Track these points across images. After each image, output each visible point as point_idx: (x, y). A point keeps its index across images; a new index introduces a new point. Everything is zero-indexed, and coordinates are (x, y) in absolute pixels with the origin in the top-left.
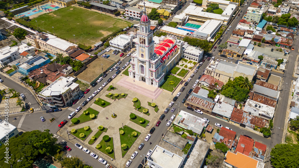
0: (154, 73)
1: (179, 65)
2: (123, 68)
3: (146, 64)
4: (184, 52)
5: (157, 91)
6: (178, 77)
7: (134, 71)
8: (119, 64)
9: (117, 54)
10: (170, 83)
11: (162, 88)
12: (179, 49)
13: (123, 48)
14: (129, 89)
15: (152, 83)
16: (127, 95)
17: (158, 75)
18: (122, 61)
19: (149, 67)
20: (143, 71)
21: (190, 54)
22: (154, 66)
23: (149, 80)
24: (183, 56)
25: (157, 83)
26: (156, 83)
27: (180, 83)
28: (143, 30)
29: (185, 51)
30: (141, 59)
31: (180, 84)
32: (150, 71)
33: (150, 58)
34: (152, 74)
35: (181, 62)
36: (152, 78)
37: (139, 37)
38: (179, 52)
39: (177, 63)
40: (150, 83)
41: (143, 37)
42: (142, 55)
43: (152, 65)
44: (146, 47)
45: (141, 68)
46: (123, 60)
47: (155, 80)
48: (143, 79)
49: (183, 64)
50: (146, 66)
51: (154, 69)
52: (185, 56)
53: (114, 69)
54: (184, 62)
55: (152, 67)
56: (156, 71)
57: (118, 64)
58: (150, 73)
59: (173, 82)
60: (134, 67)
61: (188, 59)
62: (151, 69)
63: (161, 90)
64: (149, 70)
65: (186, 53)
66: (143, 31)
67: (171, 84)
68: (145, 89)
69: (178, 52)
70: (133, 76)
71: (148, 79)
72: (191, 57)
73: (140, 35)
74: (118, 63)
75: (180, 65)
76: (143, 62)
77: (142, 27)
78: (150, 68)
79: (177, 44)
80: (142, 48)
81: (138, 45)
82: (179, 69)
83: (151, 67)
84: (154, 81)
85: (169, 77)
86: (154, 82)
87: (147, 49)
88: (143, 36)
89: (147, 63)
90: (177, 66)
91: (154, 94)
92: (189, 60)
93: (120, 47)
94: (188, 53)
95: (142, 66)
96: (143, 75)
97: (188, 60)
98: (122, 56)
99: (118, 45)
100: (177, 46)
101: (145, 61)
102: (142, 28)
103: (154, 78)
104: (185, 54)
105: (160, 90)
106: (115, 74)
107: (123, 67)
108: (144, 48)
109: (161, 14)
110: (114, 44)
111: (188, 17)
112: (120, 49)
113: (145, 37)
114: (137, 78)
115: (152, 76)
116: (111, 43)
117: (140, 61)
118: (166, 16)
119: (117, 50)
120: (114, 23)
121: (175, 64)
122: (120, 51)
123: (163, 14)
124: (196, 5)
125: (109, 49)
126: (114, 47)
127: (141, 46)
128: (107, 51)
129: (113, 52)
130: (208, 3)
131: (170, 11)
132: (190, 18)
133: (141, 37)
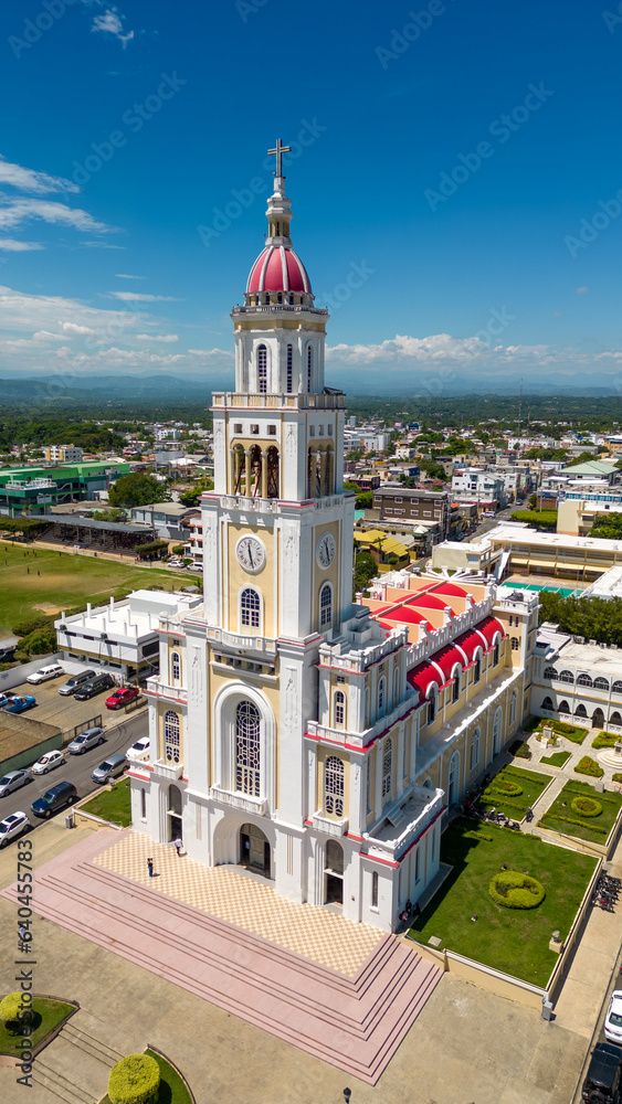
0: (353, 774)
1: (536, 759)
2: (99, 774)
3: (275, 685)
4: (550, 674)
5: (385, 977)
6: (551, 838)
8: (86, 750)
9: (92, 695)
10: (503, 889)
11: (434, 941)
12: (515, 643)
13: (132, 656)
14: (99, 951)
15: (334, 890)
17: (387, 806)
18: (112, 732)
19: (309, 712)
20: (254, 763)
21: (601, 684)
22: (353, 695)
23: (306, 852)
24: (548, 703)
25: (386, 887)
26: (368, 877)
27: (593, 896)
28: (262, 370)
29: (559, 666)
30: (235, 634)
32: (312, 756)
34: (335, 784)
35: (539, 739)
36: (331, 826)
37: (232, 434)
38: (518, 669)
39: (516, 746)
40: (317, 887)
41: (263, 433)
42: (250, 600)
43: (340, 687)
44: (288, 511)
45: (232, 728)
46: (121, 728)
47: (363, 852)
48: (252, 851)
49: (559, 750)
50: (281, 705)
51: (353, 731)
52: (560, 699)
53: (30, 780)
54: (565, 744)
55: (340, 716)
56: (369, 744)
57: (76, 747)
58: (317, 770)
59: (526, 885)
60: (172, 735)
61: (587, 724)
62: (327, 727)
63: (429, 960)
64: (306, 747)
65: (566, 677)
66: (263, 386)
67: (517, 896)
68: (267, 950)
69: (508, 665)
70: (166, 824)
71: (297, 842)
72: (605, 709)
73: (233, 421)
74: (79, 740)
75: (544, 760)
76: (254, 666)
77: (256, 343)
78: (317, 717)
79: (496, 608)
80: (249, 534)
81: (220, 512)
82: (541, 783)
83: (325, 717)
84: (356, 857)
85: (474, 843)
86: (351, 877)
87: (290, 528)
88: (264, 424)
89: (292, 671)
90: (518, 763)
91: (357, 1009)
92: (595, 733)
93: (116, 652)
94: (584, 680)
95: (246, 714)
96: (250, 803)
97: (584, 732)
98: (121, 704)
99: (104, 636)
100: (503, 623)
101: (271, 649)
102: (254, 355)
103: (355, 830)
104: (557, 685)
105: (411, 963)
106: (19, 815)
107: (105, 767)
108: (270, 530)
109: (366, 543)
110: (86, 637)
111: (505, 556)
112: (116, 665)
113: (277, 422)
114: (199, 836)
115: (334, 807)
116: (63, 628)
117: (230, 662)
118: (392, 555)
119: (99, 671)
120: (125, 581)
121: (498, 750)
122: (118, 675)
123: (377, 545)
124: (528, 527)
125: (46, 669)
126: (83, 657)
127: (243, 520)
128: (35, 677)
129: (70, 683)
130: (585, 518)
131: (410, 541)
132: (514, 561)
133: (246, 433)
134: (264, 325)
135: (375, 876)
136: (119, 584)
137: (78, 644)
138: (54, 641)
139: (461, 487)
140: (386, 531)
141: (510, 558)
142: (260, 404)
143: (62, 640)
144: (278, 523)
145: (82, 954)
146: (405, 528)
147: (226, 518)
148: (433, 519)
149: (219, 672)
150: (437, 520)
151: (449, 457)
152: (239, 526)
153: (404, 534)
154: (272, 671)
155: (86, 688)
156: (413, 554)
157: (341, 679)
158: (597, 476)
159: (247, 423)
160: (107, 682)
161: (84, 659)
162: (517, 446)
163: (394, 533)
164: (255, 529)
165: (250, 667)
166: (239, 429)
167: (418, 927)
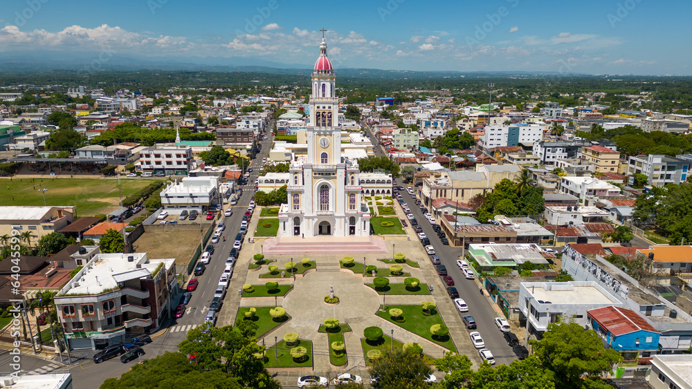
3: (335, 178)
5: (375, 241)
7: (296, 212)
8: (223, 230)
11: (379, 234)
13: (206, 201)
15: (352, 231)
20: (327, 202)
23: (345, 222)
25: (368, 224)
26: (363, 223)
28: (324, 90)
32: (346, 195)
34: (353, 201)
36: (353, 212)
37: (316, 109)
40: (347, 232)
41: (326, 108)
42: (324, 156)
43: (353, 175)
44: (337, 129)
45: (320, 194)
47: (362, 216)
48: (324, 229)
50: (336, 183)
51: (358, 185)
55: (352, 183)
57: (220, 228)
58: (348, 198)
60: (296, 201)
62: (350, 186)
63: (380, 238)
64: (345, 193)
66: (324, 95)
70: (294, 231)
71: (342, 219)
73: (316, 105)
74: (220, 226)
76: (328, 174)
77: (322, 83)
78: (346, 185)
80: (323, 137)
83: (348, 184)
84: (360, 218)
86: (358, 225)
87: (337, 135)
88: (327, 106)
89: (341, 173)
93: (197, 201)
95: (325, 188)
96: (326, 215)
101: (334, 168)
102: (321, 86)
103: (359, 212)
108: (331, 135)
110: (179, 197)
112: (198, 206)
113: (332, 105)
115: (352, 207)
117: (319, 174)
119: (188, 210)
122: (198, 210)
127: (322, 133)
133: (321, 108)
134: (325, 79)
135: (365, 222)
137: (173, 201)
142: (324, 100)
143: (164, 201)
144: (333, 133)
147: (316, 133)
149: (315, 178)
152: (320, 135)
154: (334, 174)
157: (353, 173)
159: (321, 106)
164: (325, 135)
166: (318, 107)
167: (374, 234)
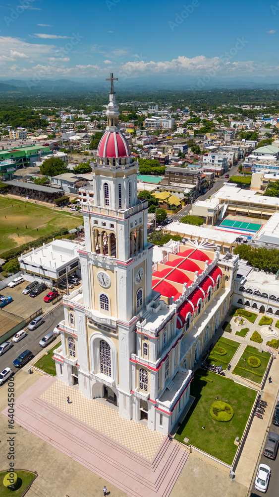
0: (152, 378)
1: (234, 332)
2: (42, 343)
3: (117, 338)
4: (242, 289)
5: (165, 459)
6: (239, 380)
7: (72, 361)
8: (35, 328)
9: (36, 295)
10: (216, 411)
11: (186, 440)
12: (227, 278)
13: (55, 276)
14: (45, 444)
15: (144, 416)
16: (33, 476)
17: (167, 381)
18: (47, 316)
19: (132, 349)
20: (109, 364)
21: (264, 295)
22: (152, 347)
23: (132, 402)
24: (240, 301)
25: (166, 420)
26: (158, 416)
27: (255, 411)
28: (106, 195)
29: (246, 286)
30: (99, 314)
31: (253, 416)
32: (134, 367)
33: (135, 313)
34: (144, 379)
35: (235, 321)
36: (143, 395)
37: (93, 224)
38: (228, 290)
39: (225, 326)
40: (136, 415)
41: (108, 227)
42: (104, 299)
43: (146, 341)
44: (120, 265)
45: (98, 350)
46: (51, 313)
47: (156, 407)
48: (109, 395)
49: (244, 327)
50: (120, 345)
51: (151, 360)
52: (246, 300)
53: (12, 346)
54: (247, 323)
55: (146, 352)
56: (159, 366)
57: (31, 327)
58: (136, 373)
59: (226, 409)
60: (72, 347)
61: (256, 311)
62: (140, 357)
63: (184, 449)
64: (131, 364)
65: (249, 291)
66: (107, 203)
67: (224, 416)
68: (115, 446)
69: (223, 287)
70: (72, 380)
71: (128, 399)
72: (266, 306)
73: (93, 219)
74: (33, 324)
75: (237, 333)
76: (106, 328)
77: (103, 181)
78: (136, 352)
79: (219, 262)
80: (102, 271)
81: (89, 259)
82: (234, 347)
83: (139, 352)
84: (153, 408)
85: (205, 383)
86: (151, 413)
87: (122, 273)
88: (108, 223)
89: (124, 334)
90: (226, 335)
91: (153, 477)
92: (260, 316)
93: (47, 274)
94: (257, 293)
95: (103, 346)
96: (108, 380)
97: (256, 315)
98: (51, 300)
99: (41, 267)
100: (222, 269)
101: (114, 324)
102: (102, 187)
103: (153, 398)
104: (245, 294)
105: (177, 449)
106: (8, 369)
107: (44, 339)
108: (112, 271)
109: (161, 200)
110: (32, 266)
111: (226, 206)
112: (48, 279)
113: (114, 223)
114: (86, 387)
115: (144, 387)
116: (22, 261)
117: (96, 324)
118: (174, 205)
119: (40, 281)
120: (50, 219)
121: (217, 328)
122: (49, 284)
123: (166, 201)
124: (237, 186)
125: (16, 280)
126: (33, 274)
127: (100, 265)
128: (11, 284)
129: (27, 288)
130: (264, 182)
131: (182, 196)
132: (230, 208)
133: (100, 225)
134: (106, 174)
135: (161, 415)
136: (48, 221)
137: (29, 268)
138: (18, 266)
139: (207, 161)
140: (171, 192)
141: (228, 207)
142: (106, 213)
143: (22, 266)
144: (116, 269)
145: (38, 446)
146: (180, 190)
147: (91, 262)
148: (193, 184)
149: (90, 327)
150: (195, 184)
151: (202, 134)
152: (98, 267)
153: (179, 193)
154: (115, 332)
155: (35, 290)
156: (183, 203)
157: (146, 338)
158: (271, 154)
159: (100, 221)
160: (44, 287)
161: (33, 275)
162: (235, 126)
163: (174, 192)
164: (106, 270)
165: (105, 328)
166: (96, 222)
167: (179, 432)
